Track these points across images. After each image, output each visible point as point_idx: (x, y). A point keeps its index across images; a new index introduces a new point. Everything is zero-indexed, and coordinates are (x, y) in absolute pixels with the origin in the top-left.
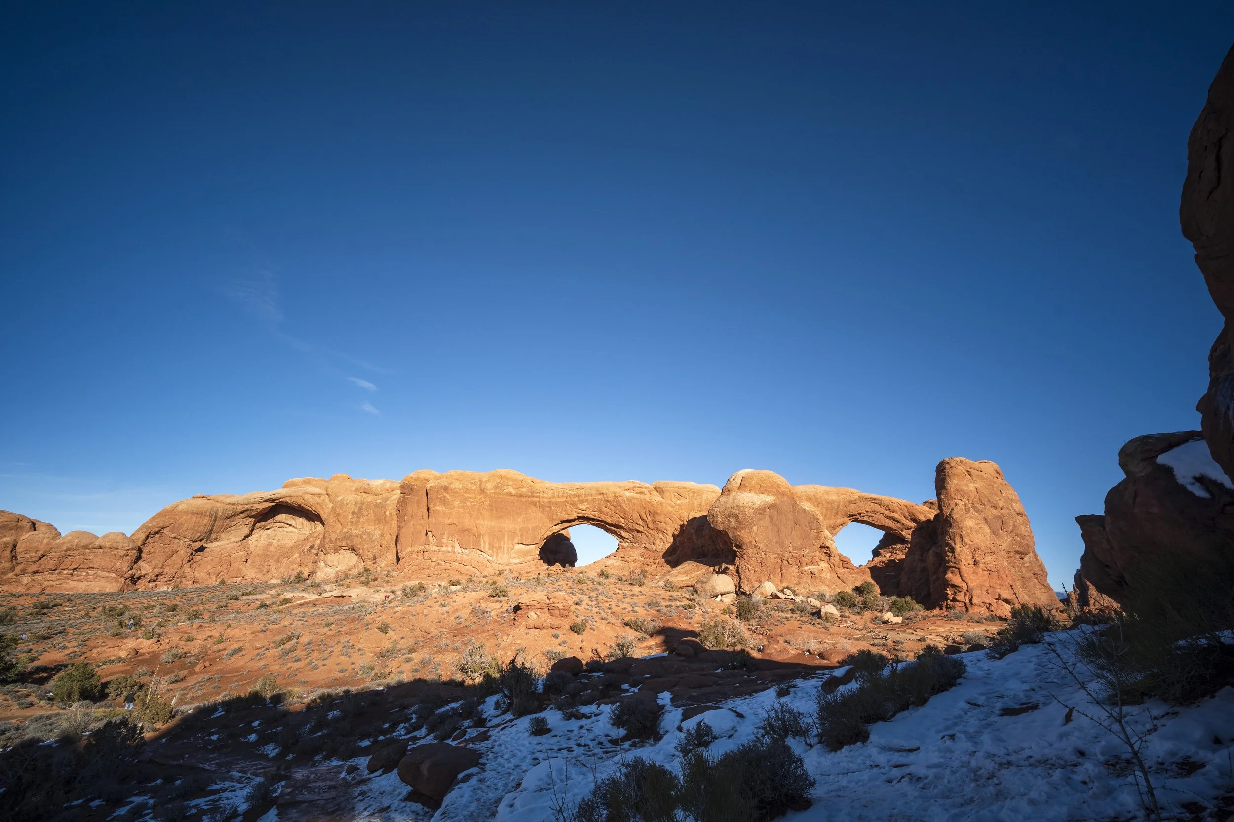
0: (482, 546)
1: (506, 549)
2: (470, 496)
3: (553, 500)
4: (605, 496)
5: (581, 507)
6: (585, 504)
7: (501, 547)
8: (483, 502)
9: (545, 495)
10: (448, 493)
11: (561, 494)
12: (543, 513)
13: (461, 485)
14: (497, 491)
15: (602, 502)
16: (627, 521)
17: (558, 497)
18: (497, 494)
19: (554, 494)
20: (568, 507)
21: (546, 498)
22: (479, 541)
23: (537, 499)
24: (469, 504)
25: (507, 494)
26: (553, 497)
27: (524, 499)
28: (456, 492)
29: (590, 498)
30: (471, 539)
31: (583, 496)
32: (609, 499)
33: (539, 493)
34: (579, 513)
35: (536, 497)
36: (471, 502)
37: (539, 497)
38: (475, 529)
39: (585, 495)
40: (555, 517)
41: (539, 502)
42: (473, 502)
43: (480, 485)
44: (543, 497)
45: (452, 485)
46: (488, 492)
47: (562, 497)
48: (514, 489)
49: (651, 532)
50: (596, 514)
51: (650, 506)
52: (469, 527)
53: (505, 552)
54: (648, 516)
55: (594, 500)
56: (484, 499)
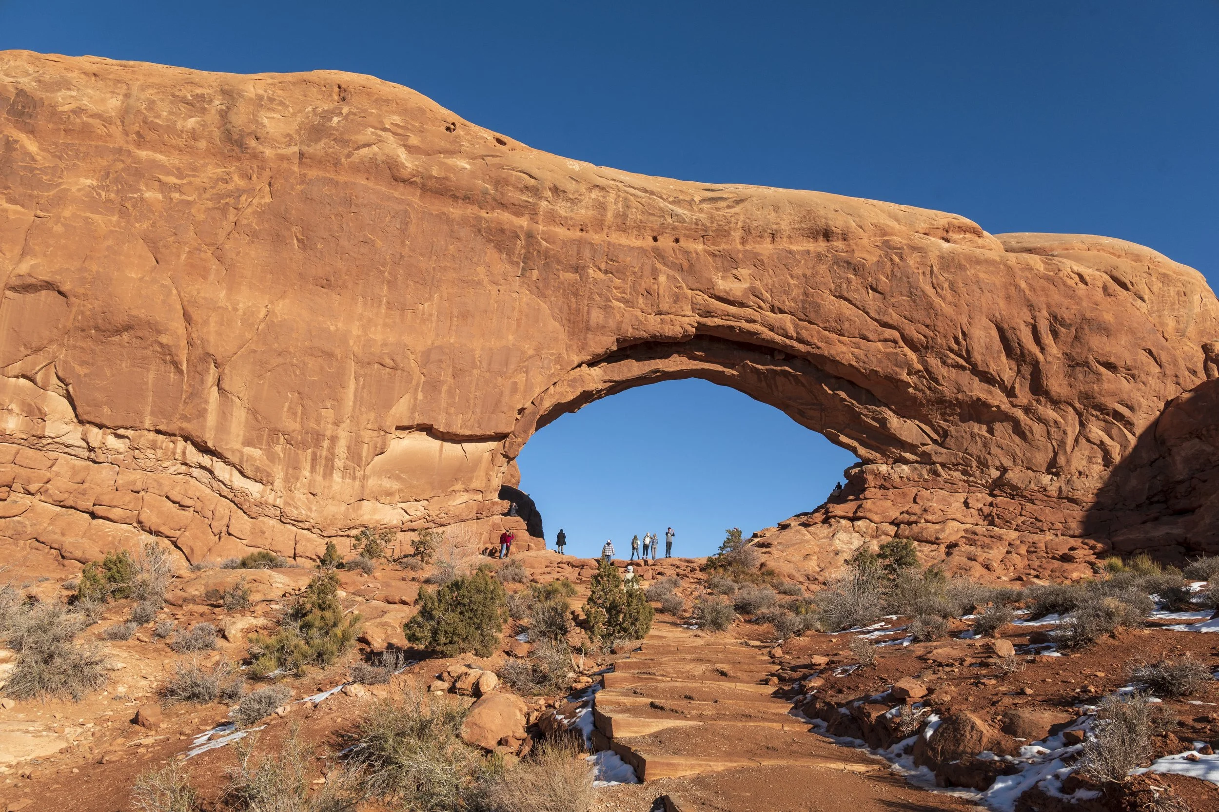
0: (211, 419)
1: (341, 449)
2: (160, 157)
3: (596, 238)
4: (839, 244)
5: (723, 284)
6: (744, 272)
7: (318, 437)
8: (238, 193)
9: (562, 208)
10: (32, 132)
11: (635, 215)
12: (542, 295)
13: (113, 104)
14: (318, 148)
15: (822, 268)
16: (933, 361)
17: (622, 226)
18: (319, 162)
19: (601, 207)
20: (662, 279)
21: (563, 222)
22: (195, 395)
23: (524, 222)
24: (152, 195)
25: (372, 168)
26: (599, 225)
27: (455, 211)
28: (86, 131)
29: (766, 248)
30: (151, 376)
31: (737, 235)
32: (858, 255)
33: (535, 191)
34: (708, 314)
35: (518, 209)
36: (164, 187)
37: (533, 212)
38: (178, 325)
39: (747, 230)
40: (596, 316)
41: (530, 236)
42: (178, 189)
43: (224, 115)
44: (553, 218)
45: (60, 96)
46: (269, 152)
47: (640, 227)
48: (409, 149)
49: (1050, 413)
50: (787, 322)
51: (1056, 296)
52: (141, 313)
53: (339, 463)
54: (1048, 339)
55: (787, 260)
56: (238, 181)
